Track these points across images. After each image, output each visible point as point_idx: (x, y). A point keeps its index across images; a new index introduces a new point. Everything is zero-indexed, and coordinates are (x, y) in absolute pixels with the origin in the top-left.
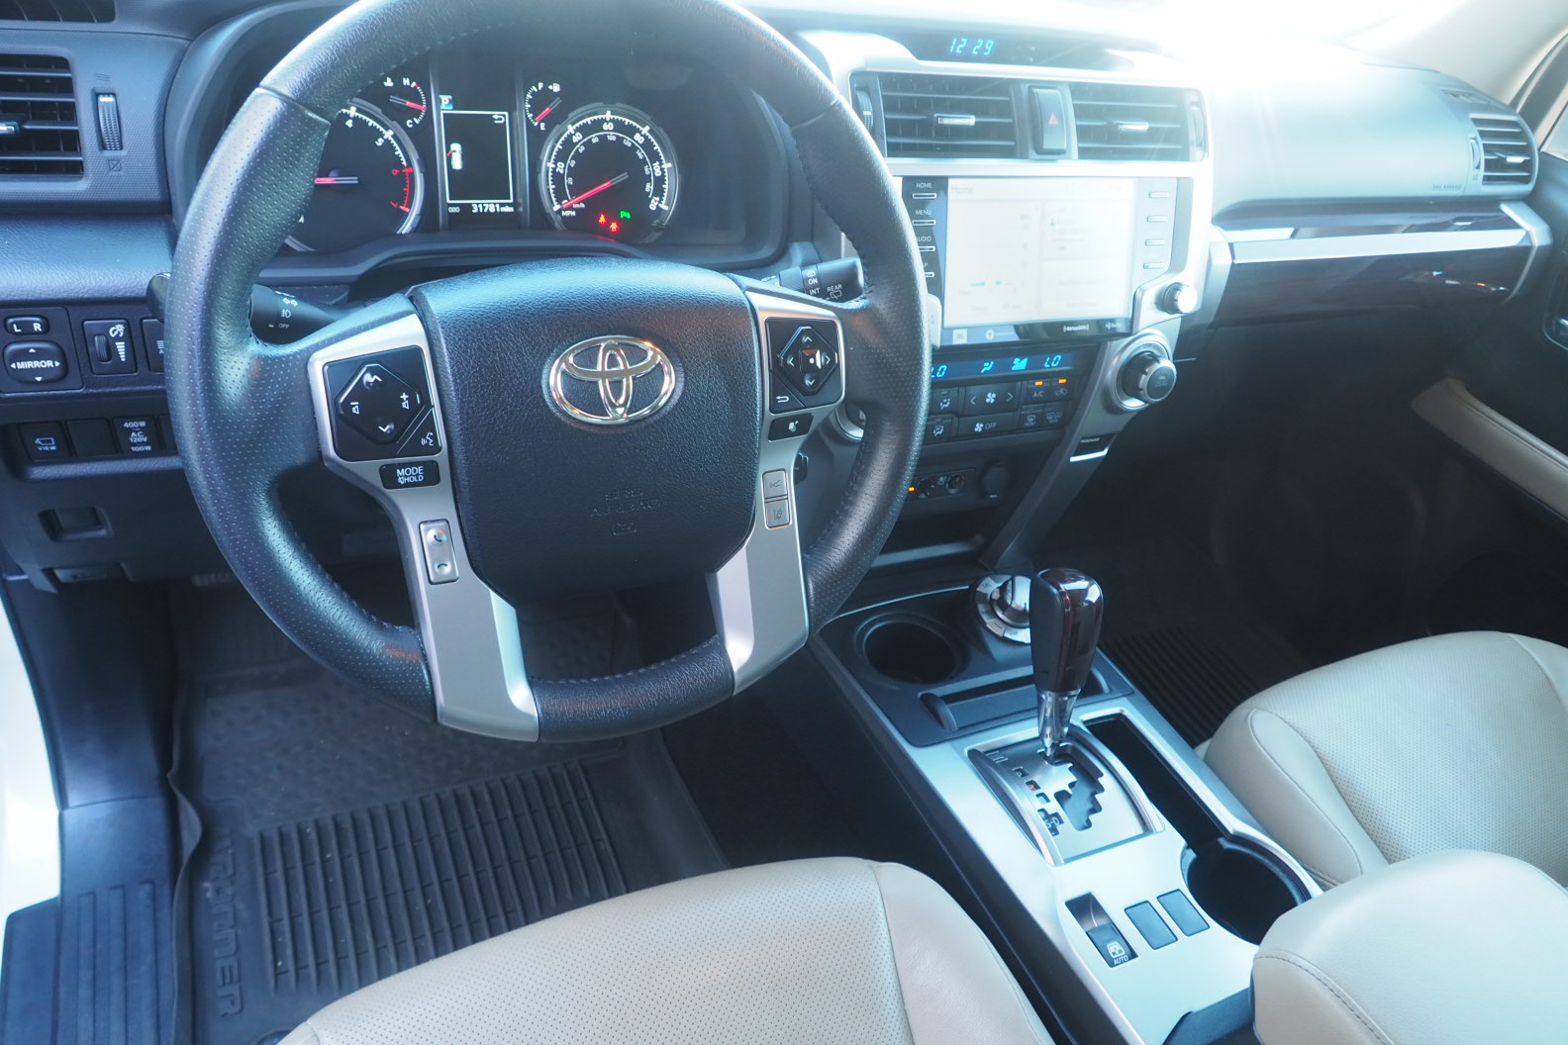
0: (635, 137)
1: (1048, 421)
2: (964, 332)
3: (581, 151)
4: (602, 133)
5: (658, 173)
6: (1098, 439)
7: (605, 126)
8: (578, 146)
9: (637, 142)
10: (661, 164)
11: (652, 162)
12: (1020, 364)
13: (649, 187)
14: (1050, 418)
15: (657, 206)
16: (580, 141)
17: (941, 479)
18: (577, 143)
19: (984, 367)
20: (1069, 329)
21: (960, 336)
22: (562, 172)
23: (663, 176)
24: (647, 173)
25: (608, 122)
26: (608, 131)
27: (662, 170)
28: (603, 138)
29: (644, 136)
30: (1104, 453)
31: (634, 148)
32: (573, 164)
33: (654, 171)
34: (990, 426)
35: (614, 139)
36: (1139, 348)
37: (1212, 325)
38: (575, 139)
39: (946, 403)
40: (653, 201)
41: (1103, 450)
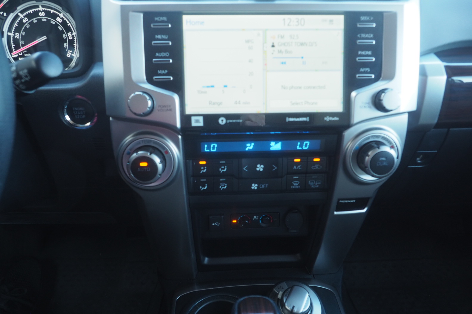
0: (57, 19)
1: (310, 186)
2: (201, 119)
3: (28, 27)
4: (39, 18)
5: (71, 38)
6: (354, 201)
7: (40, 14)
8: (26, 24)
9: (58, 22)
10: (72, 33)
11: (67, 32)
12: (276, 146)
13: (66, 45)
14: (312, 184)
15: (71, 55)
16: (27, 22)
17: (255, 217)
18: (25, 23)
19: (247, 147)
20: (291, 119)
21: (197, 121)
22: (18, 38)
23: (73, 39)
24: (65, 38)
25: (41, 12)
26: (42, 16)
27: (73, 36)
28: (39, 20)
29: (62, 18)
30: (365, 210)
31: (56, 25)
32: (24, 34)
33: (68, 37)
34: (263, 186)
35: (45, 20)
36: (368, 138)
37: (438, 125)
38: (24, 21)
39: (224, 169)
40: (68, 52)
41: (363, 209)
